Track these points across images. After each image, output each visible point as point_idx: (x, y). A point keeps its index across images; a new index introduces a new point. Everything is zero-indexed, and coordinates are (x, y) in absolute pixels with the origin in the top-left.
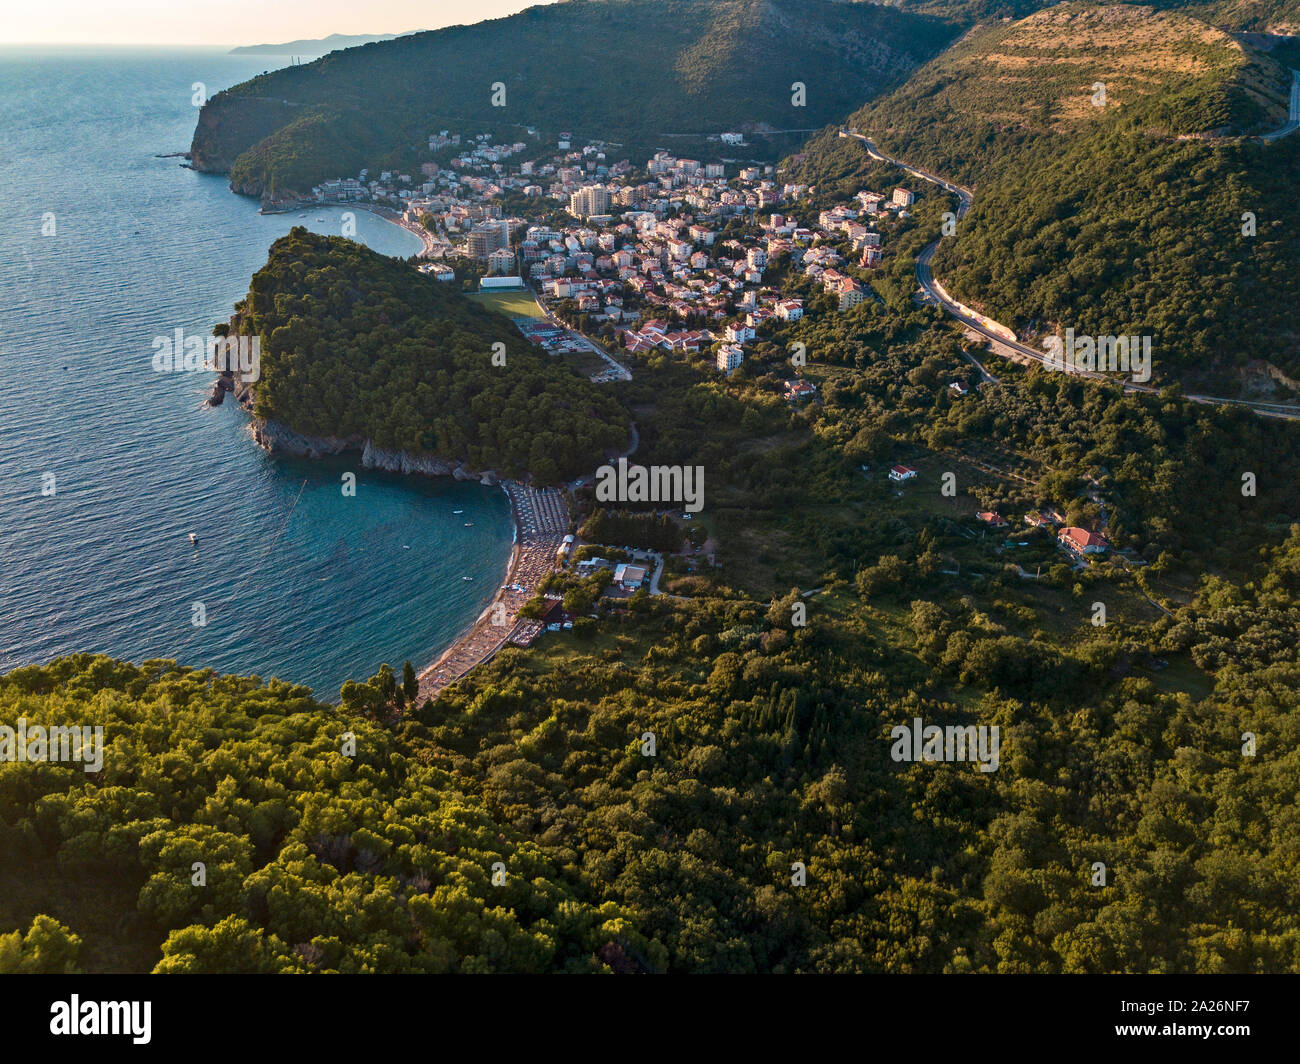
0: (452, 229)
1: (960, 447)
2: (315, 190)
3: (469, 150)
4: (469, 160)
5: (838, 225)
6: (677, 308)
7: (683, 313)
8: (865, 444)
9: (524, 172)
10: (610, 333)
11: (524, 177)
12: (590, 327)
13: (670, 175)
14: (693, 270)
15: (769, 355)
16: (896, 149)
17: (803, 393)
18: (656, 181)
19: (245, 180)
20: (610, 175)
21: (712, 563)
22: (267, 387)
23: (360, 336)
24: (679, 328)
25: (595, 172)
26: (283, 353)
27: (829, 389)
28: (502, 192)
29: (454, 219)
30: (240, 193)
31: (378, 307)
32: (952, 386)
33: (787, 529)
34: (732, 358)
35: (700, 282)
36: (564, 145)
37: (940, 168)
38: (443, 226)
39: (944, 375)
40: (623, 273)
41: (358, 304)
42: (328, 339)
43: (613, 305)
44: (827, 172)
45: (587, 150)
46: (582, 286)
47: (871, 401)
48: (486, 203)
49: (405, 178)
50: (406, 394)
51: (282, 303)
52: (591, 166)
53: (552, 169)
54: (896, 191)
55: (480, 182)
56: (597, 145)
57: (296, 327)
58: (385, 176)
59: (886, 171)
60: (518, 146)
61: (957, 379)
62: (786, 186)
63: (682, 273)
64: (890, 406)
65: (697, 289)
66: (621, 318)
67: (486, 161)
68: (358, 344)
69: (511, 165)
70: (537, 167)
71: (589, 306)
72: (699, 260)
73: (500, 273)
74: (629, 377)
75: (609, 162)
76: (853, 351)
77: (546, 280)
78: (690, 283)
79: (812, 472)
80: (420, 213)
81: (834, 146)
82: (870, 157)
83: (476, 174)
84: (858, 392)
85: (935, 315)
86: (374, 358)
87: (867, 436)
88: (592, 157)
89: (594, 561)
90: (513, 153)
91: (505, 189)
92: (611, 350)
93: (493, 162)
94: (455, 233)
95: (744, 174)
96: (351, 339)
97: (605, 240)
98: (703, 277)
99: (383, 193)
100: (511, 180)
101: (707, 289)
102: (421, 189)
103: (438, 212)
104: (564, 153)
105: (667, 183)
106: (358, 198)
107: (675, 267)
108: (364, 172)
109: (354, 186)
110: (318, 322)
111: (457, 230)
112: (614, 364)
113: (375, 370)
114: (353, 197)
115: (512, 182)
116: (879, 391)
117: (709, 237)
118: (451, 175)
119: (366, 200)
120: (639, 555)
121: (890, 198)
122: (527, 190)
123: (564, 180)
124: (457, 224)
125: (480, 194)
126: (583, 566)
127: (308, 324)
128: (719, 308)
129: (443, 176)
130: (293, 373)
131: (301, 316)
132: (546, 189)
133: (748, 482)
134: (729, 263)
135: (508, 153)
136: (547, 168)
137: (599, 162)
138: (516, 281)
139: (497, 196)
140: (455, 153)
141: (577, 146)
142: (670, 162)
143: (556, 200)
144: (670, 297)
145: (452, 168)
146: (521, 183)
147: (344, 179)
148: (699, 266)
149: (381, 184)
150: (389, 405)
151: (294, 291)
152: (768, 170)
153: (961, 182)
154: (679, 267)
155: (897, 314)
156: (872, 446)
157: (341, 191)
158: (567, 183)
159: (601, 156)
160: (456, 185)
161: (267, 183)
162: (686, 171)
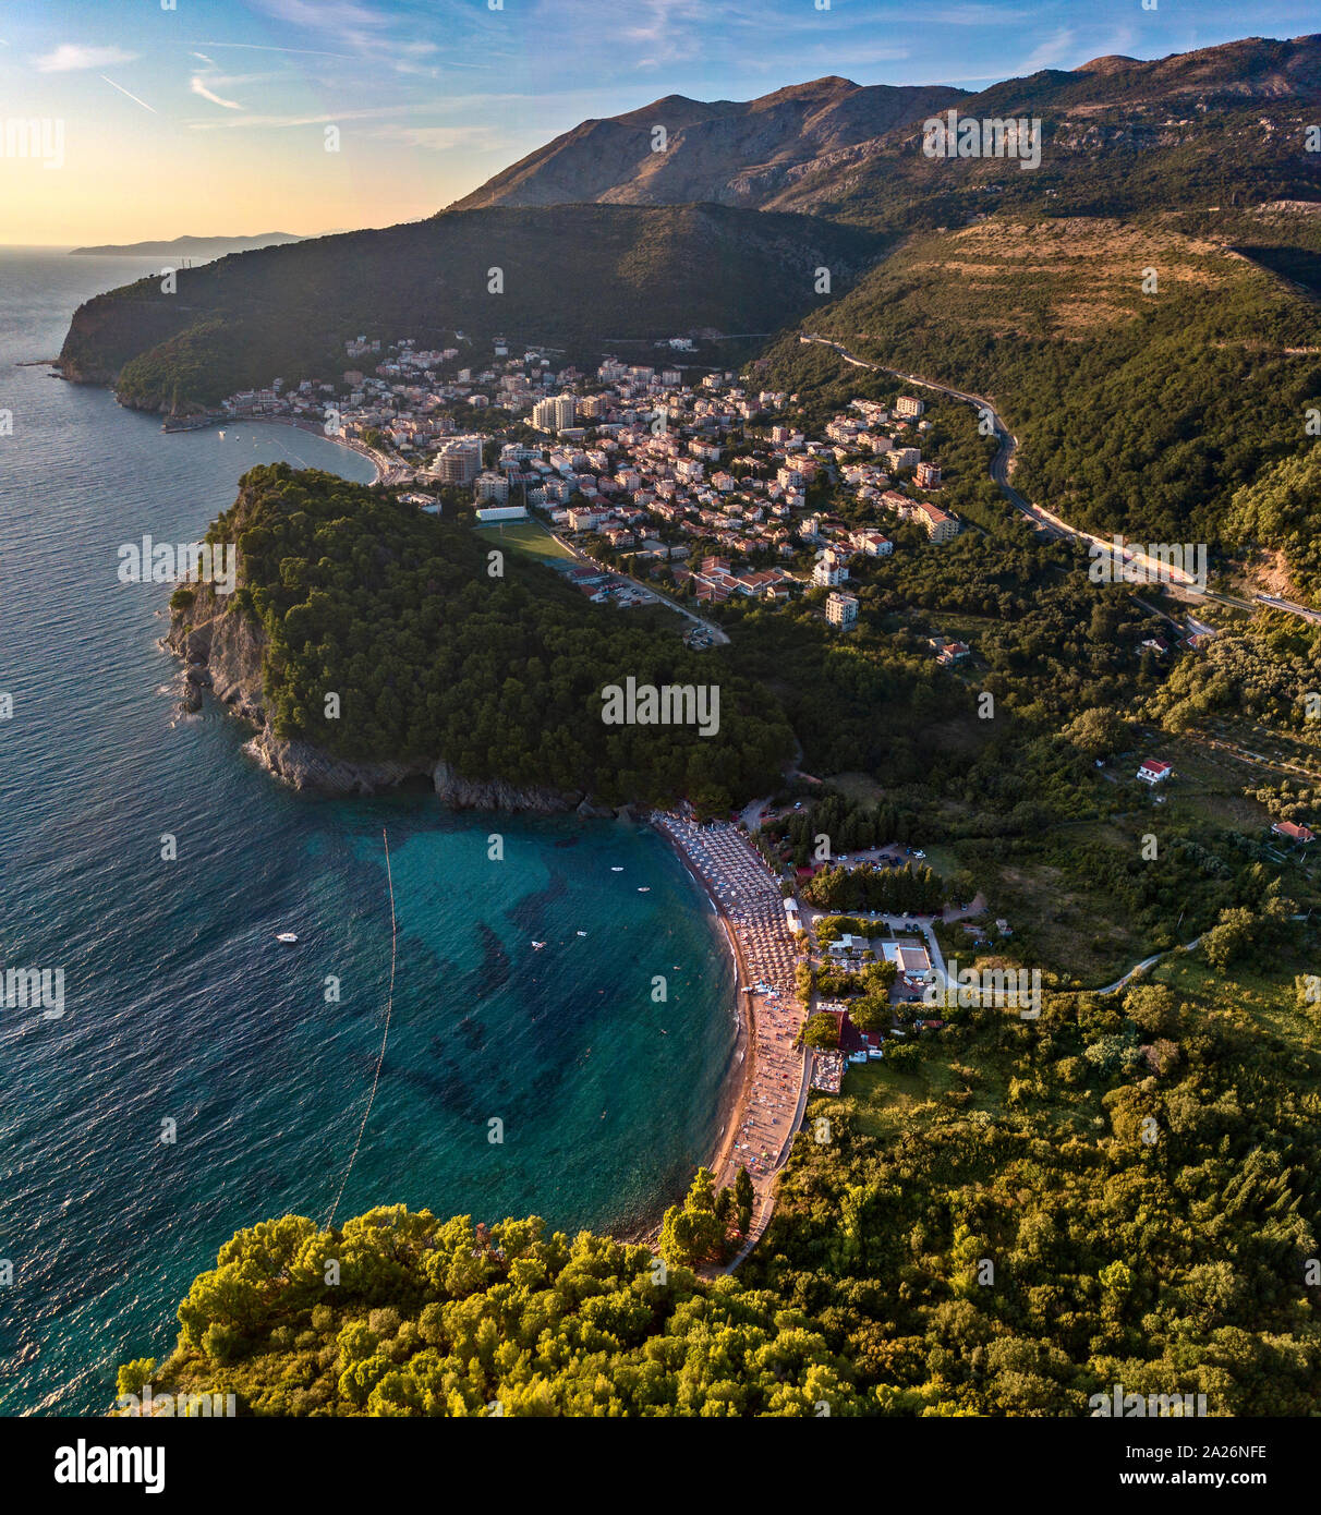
0: (404, 447)
1: (1205, 728)
2: (225, 403)
3: (395, 356)
4: (397, 367)
5: (853, 437)
6: (729, 540)
7: (741, 546)
8: (1099, 733)
9: (461, 380)
10: (668, 576)
11: (463, 385)
12: (642, 569)
13: (624, 383)
14: (720, 492)
15: (884, 603)
16: (879, 355)
17: (958, 655)
18: (613, 389)
19: (138, 393)
20: (559, 383)
21: (1003, 932)
22: (291, 694)
23: (408, 613)
24: (744, 565)
25: (541, 380)
26: (307, 643)
27: (994, 650)
28: (444, 402)
29: (405, 436)
30: (132, 408)
31: (423, 571)
32: (1147, 643)
33: (1055, 865)
34: (847, 609)
35: (737, 507)
36: (501, 351)
37: (939, 375)
38: (392, 444)
39: (1129, 629)
40: (638, 497)
41: (393, 566)
42: (364, 619)
43: (648, 538)
44: (804, 379)
45: (528, 357)
46: (603, 517)
47: (1059, 668)
48: (430, 414)
49: (328, 388)
50: (492, 696)
51: (293, 571)
52: (536, 373)
53: (493, 376)
54: (900, 401)
55: (417, 391)
56: (537, 351)
57: (319, 606)
58: (304, 386)
59: (877, 378)
60: (449, 353)
61: (1150, 635)
62: (762, 394)
63: (708, 496)
64: (1084, 673)
65: (737, 515)
66: (669, 555)
67: (416, 368)
68: (406, 625)
69: (446, 372)
70: (474, 374)
71: (623, 541)
72: (722, 480)
73: (492, 502)
74: (725, 640)
75: (555, 368)
76: (992, 597)
77: (553, 509)
78: (727, 508)
79: (1038, 773)
80: (359, 428)
81: (799, 352)
82: (849, 364)
83: (408, 383)
84: (1033, 656)
85: (1074, 551)
86: (432, 643)
87: (1095, 721)
88: (535, 364)
89: (847, 940)
90: (444, 359)
91: (446, 399)
92: (682, 600)
93: (424, 370)
94: (408, 451)
95: (707, 382)
96: (396, 617)
97: (596, 459)
98: (737, 501)
99: (306, 406)
100: (450, 388)
101: (749, 516)
102: (349, 400)
103: (378, 426)
104: (503, 359)
105: (626, 391)
106: (276, 410)
107: (697, 490)
108: (278, 382)
109: (268, 397)
110: (348, 596)
111: (409, 447)
112: (693, 618)
113: (440, 660)
114: (271, 410)
115: (452, 391)
116: (1058, 651)
117: (714, 453)
118: (380, 384)
119: (287, 413)
120: (896, 923)
121: (893, 406)
122: (472, 400)
123: (510, 388)
124: (408, 441)
125: (419, 404)
126: (836, 949)
127: (336, 599)
128: (781, 541)
129: (369, 385)
130: (326, 673)
131: (322, 587)
132: (492, 397)
133: (969, 796)
134: (758, 484)
135: (438, 360)
136: (488, 376)
137: (544, 369)
138: (519, 511)
139: (439, 407)
140: (379, 359)
141: (516, 353)
142: (621, 368)
143: (509, 411)
144: (709, 526)
145: (379, 376)
146: (462, 392)
147: (258, 389)
148: (726, 487)
149: (300, 394)
150: (470, 712)
151: (302, 553)
152: (728, 376)
153: (971, 390)
154: (701, 490)
155: (1020, 549)
156: (1109, 735)
157: (256, 403)
158: (515, 391)
159: (545, 362)
160: (389, 395)
161: (168, 395)
162: (640, 378)
